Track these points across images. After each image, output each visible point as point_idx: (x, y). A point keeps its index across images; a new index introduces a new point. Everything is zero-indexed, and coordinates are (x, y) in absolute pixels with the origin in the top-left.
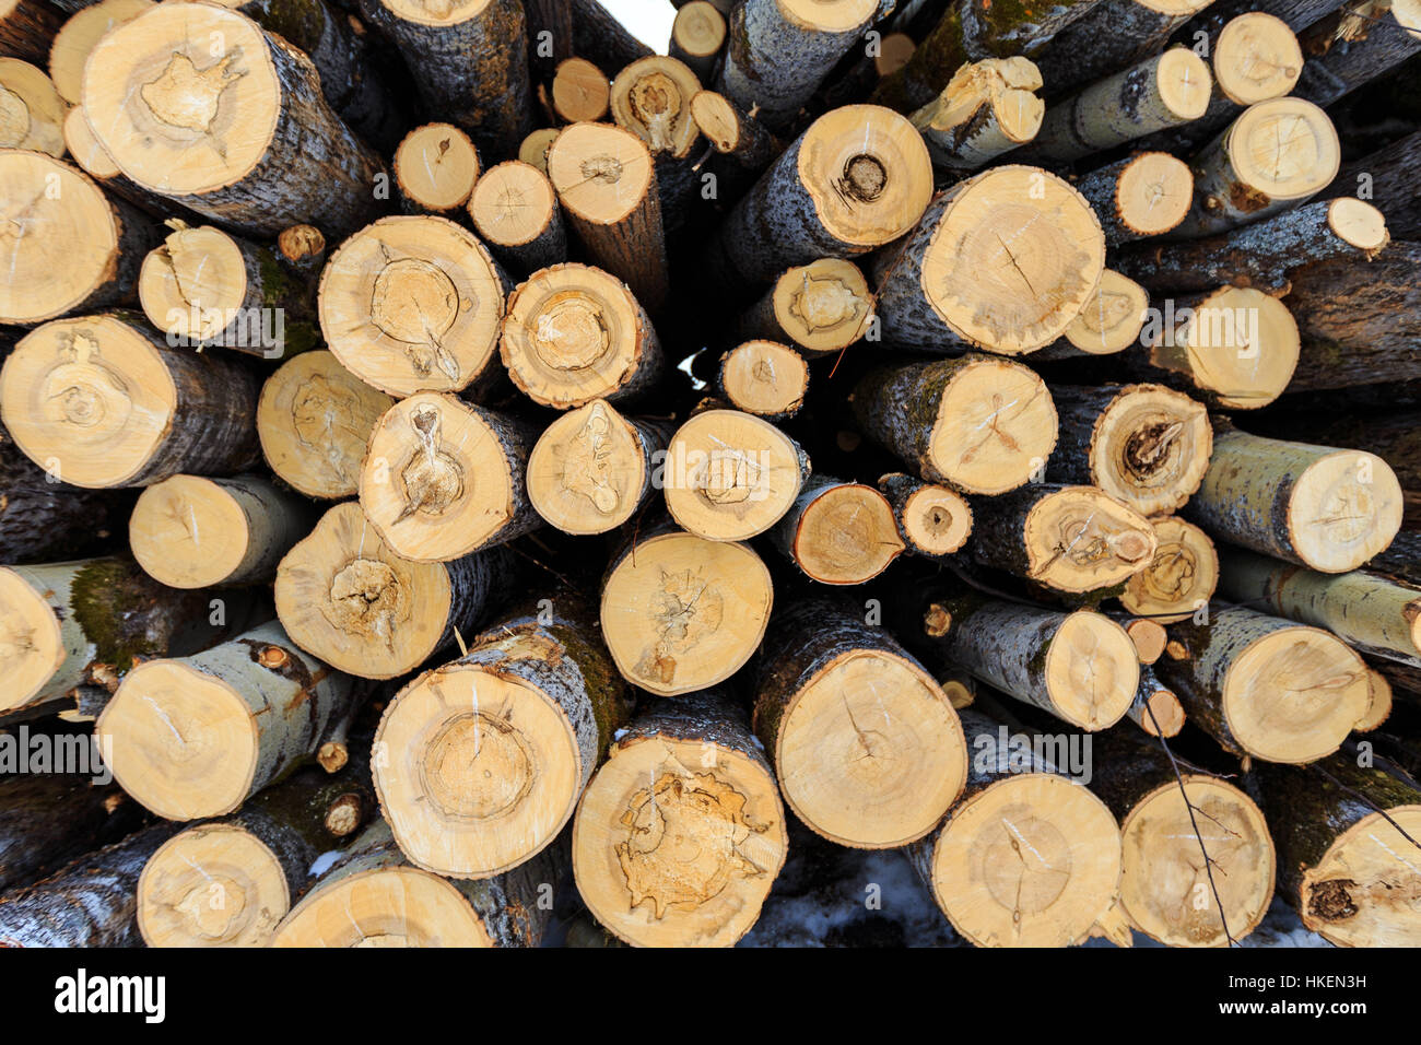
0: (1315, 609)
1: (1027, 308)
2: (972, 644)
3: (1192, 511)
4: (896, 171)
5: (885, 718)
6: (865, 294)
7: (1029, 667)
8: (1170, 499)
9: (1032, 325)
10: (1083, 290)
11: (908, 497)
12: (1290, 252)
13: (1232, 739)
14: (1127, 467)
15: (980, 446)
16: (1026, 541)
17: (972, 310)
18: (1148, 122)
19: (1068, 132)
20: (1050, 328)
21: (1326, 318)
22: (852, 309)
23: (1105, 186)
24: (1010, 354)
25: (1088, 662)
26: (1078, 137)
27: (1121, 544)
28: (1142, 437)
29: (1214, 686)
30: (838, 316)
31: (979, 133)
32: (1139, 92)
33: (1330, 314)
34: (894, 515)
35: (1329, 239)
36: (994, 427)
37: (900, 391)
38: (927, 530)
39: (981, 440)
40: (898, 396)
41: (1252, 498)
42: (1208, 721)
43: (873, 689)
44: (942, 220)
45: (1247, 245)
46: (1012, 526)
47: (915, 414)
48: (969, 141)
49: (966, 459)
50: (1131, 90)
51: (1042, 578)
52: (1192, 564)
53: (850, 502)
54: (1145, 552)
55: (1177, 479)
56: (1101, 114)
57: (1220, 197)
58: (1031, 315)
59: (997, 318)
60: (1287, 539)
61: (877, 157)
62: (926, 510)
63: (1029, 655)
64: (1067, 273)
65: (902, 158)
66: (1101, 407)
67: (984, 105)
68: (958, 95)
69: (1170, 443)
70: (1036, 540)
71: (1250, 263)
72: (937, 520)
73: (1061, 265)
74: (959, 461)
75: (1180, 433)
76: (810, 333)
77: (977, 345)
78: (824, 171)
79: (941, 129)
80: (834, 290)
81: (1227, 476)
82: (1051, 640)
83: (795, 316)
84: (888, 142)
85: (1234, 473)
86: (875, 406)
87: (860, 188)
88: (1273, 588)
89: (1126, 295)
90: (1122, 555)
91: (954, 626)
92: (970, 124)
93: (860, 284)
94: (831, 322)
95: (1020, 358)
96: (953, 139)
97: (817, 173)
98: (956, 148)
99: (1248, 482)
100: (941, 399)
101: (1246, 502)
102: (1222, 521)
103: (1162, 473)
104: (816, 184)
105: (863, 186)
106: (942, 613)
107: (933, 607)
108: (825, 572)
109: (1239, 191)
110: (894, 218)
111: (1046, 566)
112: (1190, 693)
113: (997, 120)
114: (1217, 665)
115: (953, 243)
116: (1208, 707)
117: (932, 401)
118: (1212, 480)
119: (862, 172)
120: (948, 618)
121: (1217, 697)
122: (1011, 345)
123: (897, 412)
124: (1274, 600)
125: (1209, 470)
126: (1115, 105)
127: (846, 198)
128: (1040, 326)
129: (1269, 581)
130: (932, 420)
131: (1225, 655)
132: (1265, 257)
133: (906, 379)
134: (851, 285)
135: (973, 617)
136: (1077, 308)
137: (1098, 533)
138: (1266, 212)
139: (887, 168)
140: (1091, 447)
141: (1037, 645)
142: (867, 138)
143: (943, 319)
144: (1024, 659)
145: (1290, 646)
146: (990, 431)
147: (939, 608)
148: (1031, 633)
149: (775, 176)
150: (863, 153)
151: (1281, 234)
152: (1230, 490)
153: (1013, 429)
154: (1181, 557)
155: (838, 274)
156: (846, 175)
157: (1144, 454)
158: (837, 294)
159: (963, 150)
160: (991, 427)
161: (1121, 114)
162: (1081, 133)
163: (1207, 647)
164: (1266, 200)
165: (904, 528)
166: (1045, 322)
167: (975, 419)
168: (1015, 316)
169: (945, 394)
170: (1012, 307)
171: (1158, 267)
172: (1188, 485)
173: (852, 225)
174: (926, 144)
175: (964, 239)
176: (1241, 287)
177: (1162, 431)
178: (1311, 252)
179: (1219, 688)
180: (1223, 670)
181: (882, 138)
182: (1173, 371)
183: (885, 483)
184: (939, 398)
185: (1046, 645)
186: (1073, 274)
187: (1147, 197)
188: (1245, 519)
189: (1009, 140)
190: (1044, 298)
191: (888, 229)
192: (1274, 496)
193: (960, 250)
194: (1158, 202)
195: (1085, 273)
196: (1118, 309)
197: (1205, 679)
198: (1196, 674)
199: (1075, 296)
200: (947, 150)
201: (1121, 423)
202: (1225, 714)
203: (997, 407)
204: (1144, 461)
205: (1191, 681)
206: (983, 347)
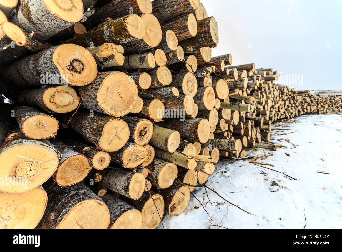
0: (170, 159)
1: (123, 106)
2: (108, 183)
3: (150, 143)
4: (87, 66)
5: (88, 218)
6: (76, 97)
7: (125, 190)
8: (147, 141)
9: (124, 110)
10: (134, 102)
11: (93, 156)
12: (166, 95)
13: (159, 187)
14: (140, 136)
15: (113, 140)
16: (123, 160)
17: (110, 106)
18: (145, 66)
19: (127, 63)
20: (128, 110)
21: (168, 105)
22: (72, 101)
23: (136, 78)
24: (119, 117)
25: (137, 184)
26: (129, 65)
27: (141, 155)
28: (143, 130)
29: (156, 178)
30: (67, 103)
31: (110, 61)
32: (144, 60)
33: (169, 104)
34: (89, 161)
35: (172, 94)
36: (116, 135)
37: (88, 123)
38: (99, 164)
39: (113, 139)
40: (87, 125)
41: (161, 141)
42: (155, 185)
43: (84, 212)
44: (102, 83)
45: (159, 92)
46: (118, 155)
47: (94, 132)
48: (107, 62)
49: (109, 144)
50: (142, 59)
51: (126, 167)
52: (151, 154)
53: (75, 160)
54: (146, 156)
55: (148, 137)
56: (135, 61)
57: (155, 83)
58: (123, 107)
59: (116, 108)
60: (167, 148)
61: (81, 61)
62: (98, 158)
63: (124, 187)
64: (131, 98)
65: (89, 62)
66: (135, 124)
67: (112, 55)
68: (105, 50)
69: (147, 130)
70: (125, 159)
71: (159, 96)
72: (102, 160)
73: (130, 96)
74: (108, 145)
75: (149, 128)
76: (57, 108)
77: (111, 115)
78: (63, 62)
79: (99, 57)
80: (66, 95)
81: (156, 136)
82: (130, 183)
83: (52, 103)
84: (84, 57)
85: (158, 135)
86: (78, 124)
87: (75, 69)
88: (163, 155)
89: (140, 101)
90: (142, 158)
91: (102, 178)
92: (108, 58)
93: (75, 94)
94: (65, 105)
95: (122, 118)
96: (102, 60)
97: (61, 62)
98: (103, 63)
99: (160, 137)
100: (103, 130)
101: (160, 141)
102: (155, 144)
103: (146, 136)
104: (60, 66)
105: (77, 68)
106: (99, 175)
107: (97, 174)
108: (67, 183)
109: (158, 82)
110: (87, 79)
111: (127, 164)
112: (152, 179)
113: (115, 60)
114: (157, 174)
115: (105, 89)
116: (155, 182)
117: (100, 130)
118: (154, 136)
119: (76, 64)
120: (101, 176)
121: (157, 180)
122: (119, 114)
123: (87, 129)
124: (163, 157)
125: (153, 134)
126: (138, 61)
127: (71, 71)
128: (125, 110)
129: (162, 153)
130: (100, 135)
131: (158, 171)
132: (162, 95)
133: (89, 120)
134: (71, 94)
135: (107, 175)
136: (133, 106)
137: (137, 154)
138: (162, 87)
139: (84, 65)
140: (134, 133)
141: (126, 184)
142: (77, 55)
143: (102, 109)
144: (123, 188)
145: (167, 167)
146: (115, 136)
147: (98, 174)
148: (124, 180)
149: (42, 57)
150: (77, 59)
151: (164, 92)
152: (157, 139)
153: (120, 135)
154: (149, 152)
155: (67, 90)
156: (71, 64)
157: (143, 133)
158: (67, 96)
159: (105, 63)
160: (115, 135)
161: (139, 63)
162: (130, 64)
163: (154, 170)
164: (162, 85)
165: (92, 165)
166: (126, 109)
167: (111, 134)
168: (120, 108)
169: (104, 129)
170: (119, 106)
171: (142, 93)
172: (149, 138)
173: (73, 79)
174: (95, 60)
175: (108, 88)
176: (157, 99)
177: (146, 128)
178: (169, 96)
179: (157, 178)
180: (158, 175)
181: (83, 56)
182: (146, 115)
183: (85, 151)
184: (102, 130)
185: (129, 184)
186: (132, 98)
187: (144, 81)
188: (160, 144)
189: (118, 65)
190: (126, 104)
191: (85, 82)
192: (165, 141)
193: (107, 91)
194: (146, 83)
195: (134, 98)
196: (138, 104)
197: (155, 177)
198: (153, 176)
199: (133, 103)
200: (100, 62)
201: (139, 128)
202: (158, 183)
203: (116, 130)
204: (143, 135)
205: (152, 177)
206: (113, 116)
